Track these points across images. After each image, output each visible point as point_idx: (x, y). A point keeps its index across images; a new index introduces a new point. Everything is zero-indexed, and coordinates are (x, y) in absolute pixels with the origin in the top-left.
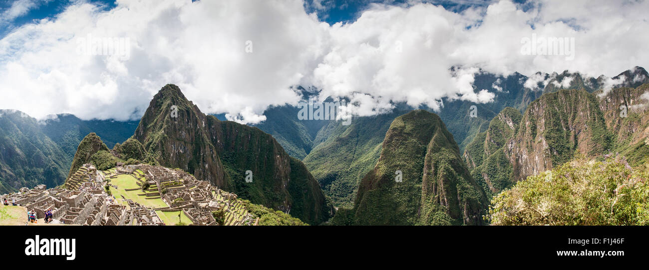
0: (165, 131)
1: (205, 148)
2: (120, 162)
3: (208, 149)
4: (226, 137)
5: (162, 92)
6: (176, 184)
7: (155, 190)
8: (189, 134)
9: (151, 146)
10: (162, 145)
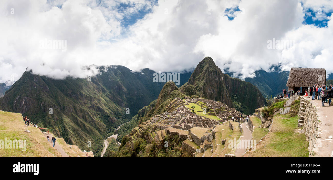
0: (205, 81)
1: (224, 91)
2: (186, 96)
3: (225, 92)
4: (234, 86)
5: (204, 61)
6: (222, 109)
7: (212, 112)
8: (216, 84)
9: (198, 88)
10: (204, 88)
